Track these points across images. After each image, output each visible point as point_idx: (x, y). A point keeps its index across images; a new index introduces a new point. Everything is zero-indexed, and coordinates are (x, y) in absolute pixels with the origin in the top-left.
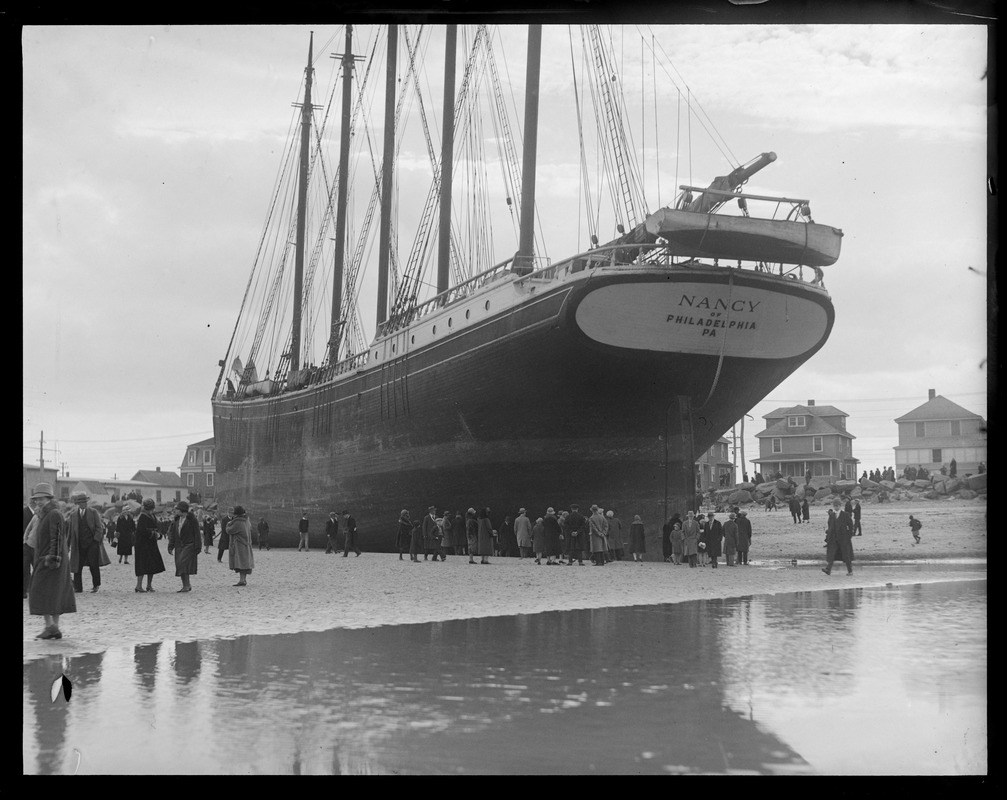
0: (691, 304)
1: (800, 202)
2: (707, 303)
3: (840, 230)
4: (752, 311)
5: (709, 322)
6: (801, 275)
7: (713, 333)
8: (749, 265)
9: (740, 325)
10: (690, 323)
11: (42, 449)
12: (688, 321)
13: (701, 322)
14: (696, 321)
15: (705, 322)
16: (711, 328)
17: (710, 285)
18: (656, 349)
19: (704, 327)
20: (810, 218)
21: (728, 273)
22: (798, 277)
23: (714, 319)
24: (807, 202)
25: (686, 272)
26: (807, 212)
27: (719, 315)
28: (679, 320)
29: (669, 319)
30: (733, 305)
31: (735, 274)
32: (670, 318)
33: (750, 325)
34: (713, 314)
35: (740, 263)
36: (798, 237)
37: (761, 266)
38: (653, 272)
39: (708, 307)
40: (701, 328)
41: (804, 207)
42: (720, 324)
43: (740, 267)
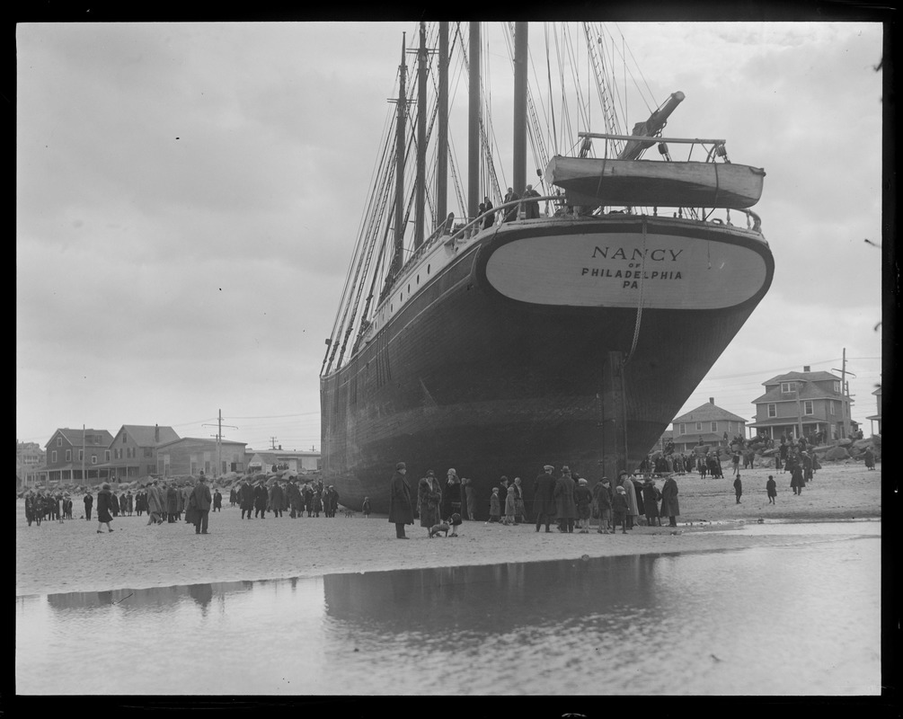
0: (605, 256)
1: (716, 143)
2: (623, 254)
3: (762, 169)
4: (674, 260)
5: (628, 274)
6: (728, 219)
7: (635, 285)
8: (666, 212)
9: (664, 276)
10: (608, 275)
11: (220, 426)
12: (605, 272)
13: (619, 274)
14: (613, 273)
15: (623, 274)
16: (631, 280)
17: (624, 234)
18: (575, 305)
19: (624, 279)
20: (726, 158)
21: (640, 221)
22: (725, 222)
23: (633, 270)
24: (723, 142)
25: (595, 222)
26: (723, 153)
27: (638, 265)
28: (595, 273)
29: (583, 273)
30: (653, 254)
31: (649, 222)
32: (584, 271)
33: (674, 275)
34: (631, 265)
35: (655, 210)
36: (708, 179)
37: (680, 212)
38: (559, 224)
39: (624, 258)
40: (620, 281)
41: (719, 146)
42: (641, 275)
43: (655, 214)
